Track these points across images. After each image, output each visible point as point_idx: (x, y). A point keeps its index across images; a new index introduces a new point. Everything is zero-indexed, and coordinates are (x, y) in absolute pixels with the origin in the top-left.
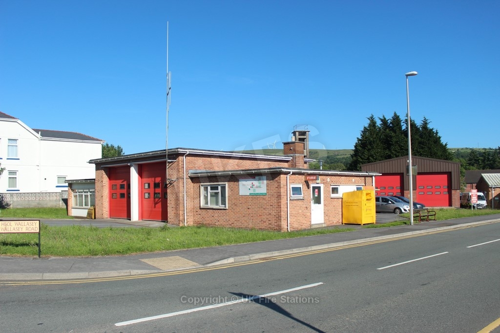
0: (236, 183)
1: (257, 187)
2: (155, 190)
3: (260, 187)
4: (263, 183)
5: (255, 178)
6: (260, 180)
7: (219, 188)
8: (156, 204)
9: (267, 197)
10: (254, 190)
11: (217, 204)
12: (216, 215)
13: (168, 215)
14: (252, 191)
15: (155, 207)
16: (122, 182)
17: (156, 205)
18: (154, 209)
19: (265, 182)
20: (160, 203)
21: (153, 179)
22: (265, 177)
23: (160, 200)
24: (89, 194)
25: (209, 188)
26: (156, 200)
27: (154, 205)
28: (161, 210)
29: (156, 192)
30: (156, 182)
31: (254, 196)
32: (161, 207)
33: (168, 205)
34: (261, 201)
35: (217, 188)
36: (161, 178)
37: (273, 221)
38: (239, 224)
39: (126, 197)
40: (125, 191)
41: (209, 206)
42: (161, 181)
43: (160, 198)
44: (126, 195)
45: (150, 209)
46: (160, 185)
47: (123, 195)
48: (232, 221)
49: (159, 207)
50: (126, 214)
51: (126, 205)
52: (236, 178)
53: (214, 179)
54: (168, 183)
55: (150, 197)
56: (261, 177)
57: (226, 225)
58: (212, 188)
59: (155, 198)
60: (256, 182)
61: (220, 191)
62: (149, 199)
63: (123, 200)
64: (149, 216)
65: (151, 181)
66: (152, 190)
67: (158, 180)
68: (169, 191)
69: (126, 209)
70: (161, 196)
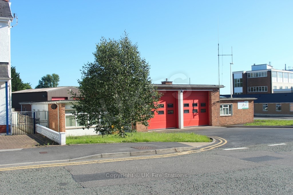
0: (236, 104)
2: (193, 108)
3: (246, 105)
7: (228, 106)
8: (194, 116)
9: (249, 110)
10: (244, 107)
11: (224, 114)
12: (227, 119)
15: (194, 118)
18: (193, 119)
19: (248, 103)
20: (198, 115)
21: (192, 101)
23: (198, 113)
26: (195, 113)
27: (193, 117)
28: (198, 119)
29: (195, 109)
30: (194, 103)
31: (244, 110)
32: (198, 117)
34: (247, 111)
35: (227, 106)
36: (198, 100)
37: (251, 119)
38: (238, 122)
39: (166, 113)
40: (164, 109)
41: (223, 115)
42: (198, 102)
43: (197, 112)
44: (165, 112)
45: (189, 120)
46: (198, 104)
47: (162, 112)
48: (235, 121)
49: (197, 118)
50: (166, 125)
51: (165, 119)
52: (236, 101)
53: (226, 102)
54: (212, 103)
55: (189, 112)
56: (247, 101)
57: (232, 123)
58: (224, 106)
59: (193, 113)
60: (245, 103)
61: (228, 107)
62: (188, 114)
63: (162, 115)
64: (189, 124)
65: (190, 102)
66: (190, 108)
67: (196, 101)
68: (213, 108)
69: (165, 122)
70: (199, 111)
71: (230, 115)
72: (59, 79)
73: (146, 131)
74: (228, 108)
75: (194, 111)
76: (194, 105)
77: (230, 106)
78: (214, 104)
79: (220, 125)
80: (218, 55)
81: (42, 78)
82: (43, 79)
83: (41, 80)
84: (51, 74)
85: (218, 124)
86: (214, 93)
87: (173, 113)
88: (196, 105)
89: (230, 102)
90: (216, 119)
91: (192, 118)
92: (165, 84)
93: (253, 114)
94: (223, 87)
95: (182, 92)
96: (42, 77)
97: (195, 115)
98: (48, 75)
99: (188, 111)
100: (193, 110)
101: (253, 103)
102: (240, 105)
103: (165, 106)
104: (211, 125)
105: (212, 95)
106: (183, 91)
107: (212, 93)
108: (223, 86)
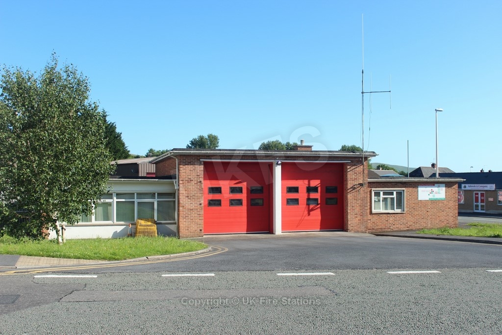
0: (414, 189)
1: (436, 193)
2: (309, 195)
3: (439, 193)
4: (442, 190)
5: (434, 185)
6: (439, 187)
7: (395, 193)
8: (309, 211)
9: (445, 202)
11: (386, 208)
12: (391, 219)
13: (349, 223)
14: (431, 197)
15: (309, 214)
16: (235, 184)
17: (311, 213)
18: (307, 218)
19: (444, 189)
20: (319, 210)
21: (306, 182)
22: (444, 185)
23: (319, 206)
24: (115, 200)
25: (381, 193)
26: (311, 206)
27: (306, 213)
28: (320, 218)
29: (311, 197)
30: (311, 186)
31: (433, 202)
32: (320, 214)
33: (349, 211)
34: (440, 204)
35: (392, 194)
36: (319, 180)
37: (451, 221)
38: (417, 226)
39: (246, 204)
40: (243, 196)
41: (382, 210)
42: (320, 185)
43: (318, 204)
44: (245, 202)
45: (300, 218)
46: (319, 189)
47: (239, 202)
48: (410, 223)
49: (317, 215)
50: (246, 226)
51: (245, 214)
52: (415, 185)
53: (389, 184)
54: (349, 187)
55: (298, 204)
56: (441, 185)
57: (403, 228)
58: (385, 194)
59: (308, 205)
60: (435, 189)
61: (395, 195)
62: (296, 206)
63: (238, 208)
64: (297, 226)
65: (302, 184)
66: (302, 195)
67: (315, 183)
68: (350, 197)
69: (245, 220)
70: (321, 201)
71: (399, 211)
72: (218, 143)
73: (200, 236)
74: (393, 198)
75: (310, 202)
76: (310, 190)
77: (400, 194)
78: (354, 188)
79: (367, 231)
80: (362, 93)
81: (192, 141)
82: (192, 143)
83: (190, 145)
84: (206, 136)
85: (363, 228)
86: (354, 167)
87: (263, 205)
88: (315, 189)
89: (400, 185)
90: (357, 219)
91: (305, 215)
92: (297, 149)
93: (457, 211)
94: (375, 156)
95: (277, 164)
96: (191, 139)
97: (312, 210)
98: (200, 137)
99: (296, 201)
100: (309, 199)
101: (457, 188)
102: (423, 191)
103: (244, 190)
104: (346, 230)
105: (349, 170)
106: (280, 162)
107: (348, 167)
108: (374, 153)
